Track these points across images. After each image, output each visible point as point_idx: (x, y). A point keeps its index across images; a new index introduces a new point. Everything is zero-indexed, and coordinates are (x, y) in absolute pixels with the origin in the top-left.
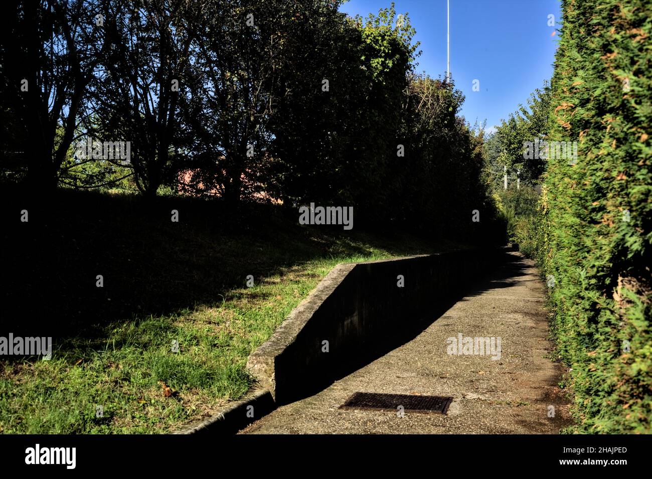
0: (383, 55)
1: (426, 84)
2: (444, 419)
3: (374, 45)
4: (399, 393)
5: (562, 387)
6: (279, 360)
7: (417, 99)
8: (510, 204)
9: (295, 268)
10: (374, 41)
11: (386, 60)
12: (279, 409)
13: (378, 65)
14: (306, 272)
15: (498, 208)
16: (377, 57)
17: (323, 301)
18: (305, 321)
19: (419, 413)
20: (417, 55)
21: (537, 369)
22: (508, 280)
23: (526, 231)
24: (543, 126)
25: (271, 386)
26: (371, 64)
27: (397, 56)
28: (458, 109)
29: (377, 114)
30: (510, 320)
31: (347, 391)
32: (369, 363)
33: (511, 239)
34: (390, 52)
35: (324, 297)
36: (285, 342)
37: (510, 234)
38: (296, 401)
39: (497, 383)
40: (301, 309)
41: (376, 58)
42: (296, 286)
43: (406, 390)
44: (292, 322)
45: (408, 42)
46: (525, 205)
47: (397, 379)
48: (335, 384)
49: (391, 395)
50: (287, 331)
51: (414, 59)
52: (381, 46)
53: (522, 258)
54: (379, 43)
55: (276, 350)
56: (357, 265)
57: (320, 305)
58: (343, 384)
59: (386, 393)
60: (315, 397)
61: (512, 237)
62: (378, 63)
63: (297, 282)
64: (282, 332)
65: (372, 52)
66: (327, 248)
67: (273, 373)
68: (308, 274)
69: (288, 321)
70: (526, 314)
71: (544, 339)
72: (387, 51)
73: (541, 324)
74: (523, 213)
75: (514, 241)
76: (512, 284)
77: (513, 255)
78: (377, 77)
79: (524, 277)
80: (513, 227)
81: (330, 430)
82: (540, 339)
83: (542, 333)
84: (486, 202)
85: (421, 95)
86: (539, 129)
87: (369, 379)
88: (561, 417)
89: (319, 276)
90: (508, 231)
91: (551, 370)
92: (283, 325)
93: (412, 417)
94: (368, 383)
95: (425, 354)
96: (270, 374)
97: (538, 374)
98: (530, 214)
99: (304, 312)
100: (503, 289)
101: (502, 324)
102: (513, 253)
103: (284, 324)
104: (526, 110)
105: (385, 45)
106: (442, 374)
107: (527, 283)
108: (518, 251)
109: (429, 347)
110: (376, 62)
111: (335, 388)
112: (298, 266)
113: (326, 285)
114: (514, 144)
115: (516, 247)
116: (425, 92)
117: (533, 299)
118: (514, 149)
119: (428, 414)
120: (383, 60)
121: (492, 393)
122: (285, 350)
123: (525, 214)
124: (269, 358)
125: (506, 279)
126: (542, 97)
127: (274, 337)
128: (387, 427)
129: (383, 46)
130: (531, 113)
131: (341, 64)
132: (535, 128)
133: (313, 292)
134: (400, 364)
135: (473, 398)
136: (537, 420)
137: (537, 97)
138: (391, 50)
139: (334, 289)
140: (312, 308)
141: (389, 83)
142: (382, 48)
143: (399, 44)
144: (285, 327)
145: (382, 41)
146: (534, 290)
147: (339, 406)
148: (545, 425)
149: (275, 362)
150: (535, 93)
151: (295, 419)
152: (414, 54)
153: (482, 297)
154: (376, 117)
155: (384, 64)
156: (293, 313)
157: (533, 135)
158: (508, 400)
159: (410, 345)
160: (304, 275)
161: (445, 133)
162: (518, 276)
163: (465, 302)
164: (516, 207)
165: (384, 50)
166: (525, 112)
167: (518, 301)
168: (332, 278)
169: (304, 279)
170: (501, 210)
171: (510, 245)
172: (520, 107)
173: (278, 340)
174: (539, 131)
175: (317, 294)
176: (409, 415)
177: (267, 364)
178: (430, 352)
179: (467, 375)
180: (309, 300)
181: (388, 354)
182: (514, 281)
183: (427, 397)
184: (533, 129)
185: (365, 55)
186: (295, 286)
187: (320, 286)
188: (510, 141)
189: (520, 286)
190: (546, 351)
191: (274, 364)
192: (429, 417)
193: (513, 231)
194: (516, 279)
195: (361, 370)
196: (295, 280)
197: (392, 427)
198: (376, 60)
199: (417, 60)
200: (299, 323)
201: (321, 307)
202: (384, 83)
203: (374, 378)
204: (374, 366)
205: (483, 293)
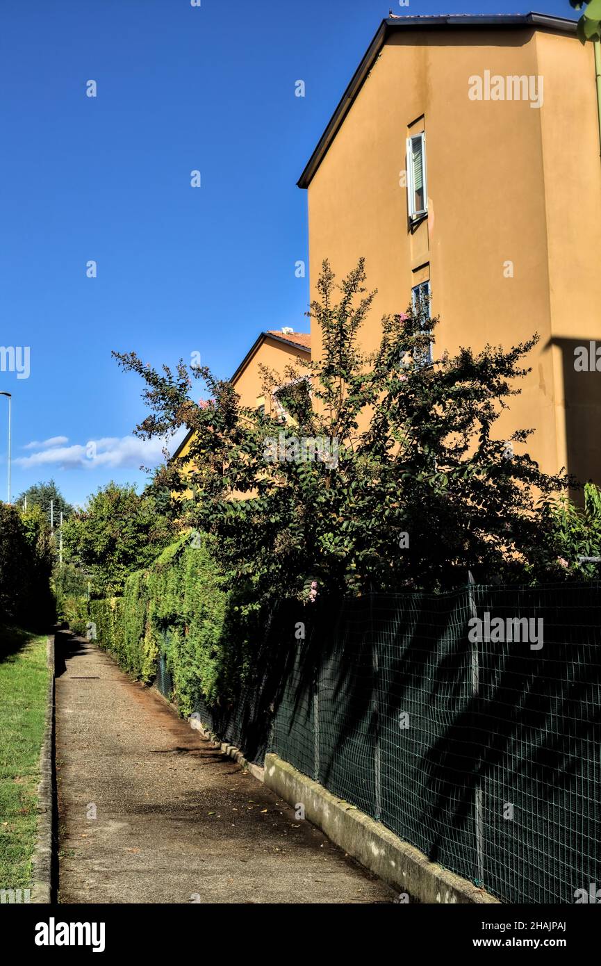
23: (74, 609)
33: (59, 618)
37: (58, 613)
53: (74, 636)
61: (61, 616)
75: (62, 620)
77: (64, 633)
80: (62, 606)
90: (57, 610)
98: (78, 592)
102: (64, 631)
108: (68, 629)
115: (65, 626)
123: (72, 592)
171: (59, 623)
193: (61, 610)
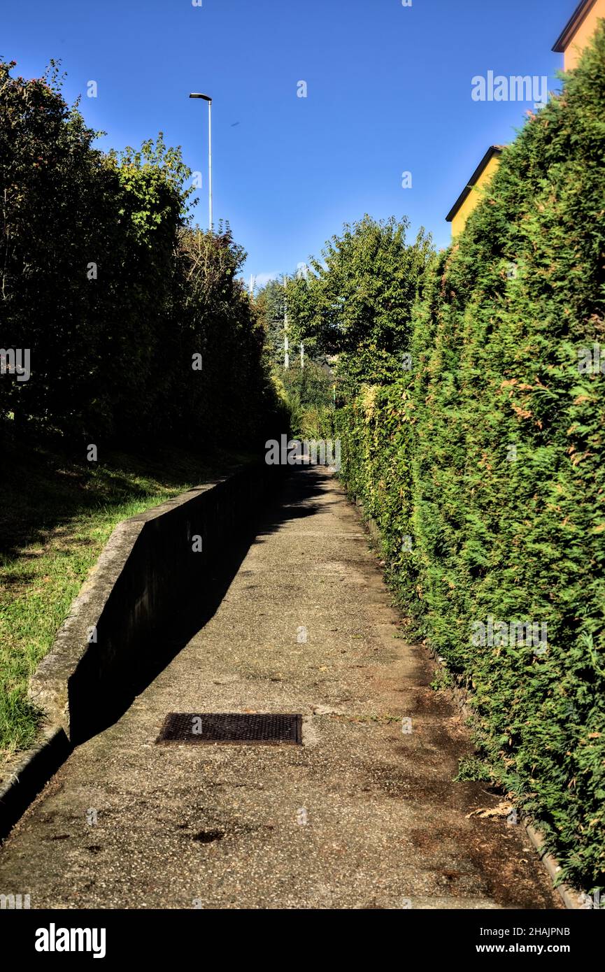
0: (149, 206)
1: (199, 240)
2: (302, 752)
3: (136, 193)
4: (227, 711)
5: (436, 688)
6: (73, 683)
7: (188, 263)
8: (293, 389)
9: (58, 530)
10: (136, 188)
11: (152, 214)
12: (75, 752)
13: (142, 221)
14: (75, 536)
15: (279, 396)
16: (139, 209)
17: (113, 585)
18: (96, 618)
19: (266, 744)
20: (191, 204)
21: (392, 657)
22: (304, 502)
23: (315, 426)
24: (343, 287)
25: (64, 720)
26: (132, 220)
27: (168, 208)
28: (237, 270)
29: (140, 290)
30: (329, 574)
31: (157, 713)
32: (169, 661)
33: (295, 437)
34: (158, 202)
35: (114, 579)
36: (76, 654)
37: (294, 430)
38: (94, 735)
39: (349, 685)
40: (86, 599)
41: (139, 211)
42: (67, 559)
43: (235, 705)
44: (78, 621)
45: (179, 186)
46: (314, 390)
47: (216, 687)
48: (136, 701)
49: (218, 716)
50: (73, 635)
51: (188, 210)
52: (145, 194)
54: (142, 191)
55: (67, 667)
56: (146, 523)
57: (110, 591)
58: (148, 702)
59: (210, 712)
60: (117, 725)
61: (297, 435)
62: (142, 218)
63: (68, 553)
64: (67, 637)
65: (134, 203)
66: (81, 485)
67: (66, 702)
68: (79, 540)
69: (71, 619)
70: (348, 562)
71: (385, 605)
72: (154, 201)
73: (373, 578)
74: (311, 401)
76: (312, 511)
78: (140, 239)
79: (323, 496)
80: (298, 421)
81: (159, 783)
82: (380, 605)
83: (379, 596)
84: (265, 391)
85: (193, 256)
86: (338, 291)
87: (179, 690)
88: (449, 738)
89: (95, 542)
90: (292, 426)
91: (411, 659)
92: (66, 626)
93: (259, 752)
94: (180, 696)
95: (239, 640)
96: (62, 704)
97: (396, 666)
98: (320, 402)
99: (91, 603)
100: (304, 519)
101: (322, 582)
103: (67, 624)
104: (319, 264)
105: (151, 192)
106: (273, 674)
107: (333, 508)
109: (240, 627)
110: (139, 217)
111: (138, 708)
112: (62, 525)
113: (111, 558)
114: (303, 310)
116: (200, 252)
117: (349, 536)
118: (304, 317)
119: (278, 745)
120: (148, 213)
121: (348, 703)
122: (79, 666)
123: (313, 402)
124: (60, 681)
125: (302, 500)
126: (342, 247)
127: (58, 646)
128: (232, 773)
129: (148, 194)
130: (326, 268)
131: (92, 221)
132: (333, 289)
133: (94, 571)
134: (211, 659)
135: (325, 713)
136: (420, 746)
137: (334, 247)
138: (159, 200)
139: (123, 564)
140: (100, 598)
141: (156, 245)
142: (147, 197)
143: (168, 190)
144: (70, 630)
145: (147, 188)
146: (344, 518)
147: (154, 739)
148: (433, 752)
149: (68, 688)
150: (332, 241)
151: (104, 768)
152: (187, 202)
153: (281, 534)
154: (138, 293)
155: (149, 220)
156: (76, 606)
157: (329, 299)
158: (373, 713)
159: (212, 625)
160: (73, 541)
161: (226, 308)
162: (315, 496)
163: (262, 545)
164: (301, 393)
165: (149, 200)
166: (318, 266)
167: (330, 539)
168: (116, 547)
169: (74, 547)
170: (284, 398)
172: (311, 260)
173: (64, 651)
174: (337, 293)
175: (101, 573)
176: (253, 748)
177: (58, 690)
178: (244, 637)
179: (305, 673)
180: (93, 585)
181: (190, 643)
182: (314, 505)
183: (267, 716)
184: (329, 290)
185: (124, 207)
186: (65, 560)
187: (103, 559)
188: (298, 307)
189: (323, 513)
190: (394, 627)
191: (67, 690)
192: (280, 750)
193: (298, 426)
194: (316, 501)
195: (163, 675)
196: (63, 550)
197: (238, 771)
198: (139, 215)
199: (192, 210)
200: (88, 621)
201: (113, 594)
202: (150, 247)
203: (185, 687)
204: (178, 665)
205: (279, 527)
